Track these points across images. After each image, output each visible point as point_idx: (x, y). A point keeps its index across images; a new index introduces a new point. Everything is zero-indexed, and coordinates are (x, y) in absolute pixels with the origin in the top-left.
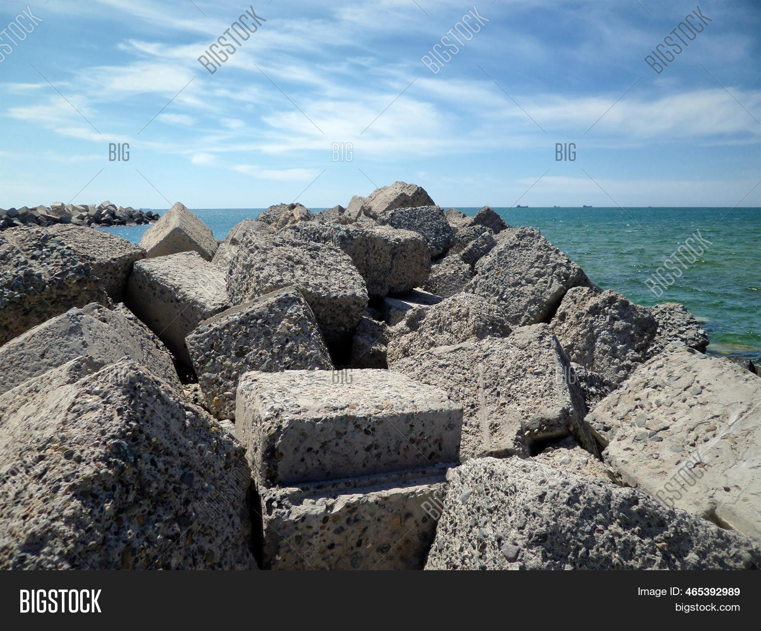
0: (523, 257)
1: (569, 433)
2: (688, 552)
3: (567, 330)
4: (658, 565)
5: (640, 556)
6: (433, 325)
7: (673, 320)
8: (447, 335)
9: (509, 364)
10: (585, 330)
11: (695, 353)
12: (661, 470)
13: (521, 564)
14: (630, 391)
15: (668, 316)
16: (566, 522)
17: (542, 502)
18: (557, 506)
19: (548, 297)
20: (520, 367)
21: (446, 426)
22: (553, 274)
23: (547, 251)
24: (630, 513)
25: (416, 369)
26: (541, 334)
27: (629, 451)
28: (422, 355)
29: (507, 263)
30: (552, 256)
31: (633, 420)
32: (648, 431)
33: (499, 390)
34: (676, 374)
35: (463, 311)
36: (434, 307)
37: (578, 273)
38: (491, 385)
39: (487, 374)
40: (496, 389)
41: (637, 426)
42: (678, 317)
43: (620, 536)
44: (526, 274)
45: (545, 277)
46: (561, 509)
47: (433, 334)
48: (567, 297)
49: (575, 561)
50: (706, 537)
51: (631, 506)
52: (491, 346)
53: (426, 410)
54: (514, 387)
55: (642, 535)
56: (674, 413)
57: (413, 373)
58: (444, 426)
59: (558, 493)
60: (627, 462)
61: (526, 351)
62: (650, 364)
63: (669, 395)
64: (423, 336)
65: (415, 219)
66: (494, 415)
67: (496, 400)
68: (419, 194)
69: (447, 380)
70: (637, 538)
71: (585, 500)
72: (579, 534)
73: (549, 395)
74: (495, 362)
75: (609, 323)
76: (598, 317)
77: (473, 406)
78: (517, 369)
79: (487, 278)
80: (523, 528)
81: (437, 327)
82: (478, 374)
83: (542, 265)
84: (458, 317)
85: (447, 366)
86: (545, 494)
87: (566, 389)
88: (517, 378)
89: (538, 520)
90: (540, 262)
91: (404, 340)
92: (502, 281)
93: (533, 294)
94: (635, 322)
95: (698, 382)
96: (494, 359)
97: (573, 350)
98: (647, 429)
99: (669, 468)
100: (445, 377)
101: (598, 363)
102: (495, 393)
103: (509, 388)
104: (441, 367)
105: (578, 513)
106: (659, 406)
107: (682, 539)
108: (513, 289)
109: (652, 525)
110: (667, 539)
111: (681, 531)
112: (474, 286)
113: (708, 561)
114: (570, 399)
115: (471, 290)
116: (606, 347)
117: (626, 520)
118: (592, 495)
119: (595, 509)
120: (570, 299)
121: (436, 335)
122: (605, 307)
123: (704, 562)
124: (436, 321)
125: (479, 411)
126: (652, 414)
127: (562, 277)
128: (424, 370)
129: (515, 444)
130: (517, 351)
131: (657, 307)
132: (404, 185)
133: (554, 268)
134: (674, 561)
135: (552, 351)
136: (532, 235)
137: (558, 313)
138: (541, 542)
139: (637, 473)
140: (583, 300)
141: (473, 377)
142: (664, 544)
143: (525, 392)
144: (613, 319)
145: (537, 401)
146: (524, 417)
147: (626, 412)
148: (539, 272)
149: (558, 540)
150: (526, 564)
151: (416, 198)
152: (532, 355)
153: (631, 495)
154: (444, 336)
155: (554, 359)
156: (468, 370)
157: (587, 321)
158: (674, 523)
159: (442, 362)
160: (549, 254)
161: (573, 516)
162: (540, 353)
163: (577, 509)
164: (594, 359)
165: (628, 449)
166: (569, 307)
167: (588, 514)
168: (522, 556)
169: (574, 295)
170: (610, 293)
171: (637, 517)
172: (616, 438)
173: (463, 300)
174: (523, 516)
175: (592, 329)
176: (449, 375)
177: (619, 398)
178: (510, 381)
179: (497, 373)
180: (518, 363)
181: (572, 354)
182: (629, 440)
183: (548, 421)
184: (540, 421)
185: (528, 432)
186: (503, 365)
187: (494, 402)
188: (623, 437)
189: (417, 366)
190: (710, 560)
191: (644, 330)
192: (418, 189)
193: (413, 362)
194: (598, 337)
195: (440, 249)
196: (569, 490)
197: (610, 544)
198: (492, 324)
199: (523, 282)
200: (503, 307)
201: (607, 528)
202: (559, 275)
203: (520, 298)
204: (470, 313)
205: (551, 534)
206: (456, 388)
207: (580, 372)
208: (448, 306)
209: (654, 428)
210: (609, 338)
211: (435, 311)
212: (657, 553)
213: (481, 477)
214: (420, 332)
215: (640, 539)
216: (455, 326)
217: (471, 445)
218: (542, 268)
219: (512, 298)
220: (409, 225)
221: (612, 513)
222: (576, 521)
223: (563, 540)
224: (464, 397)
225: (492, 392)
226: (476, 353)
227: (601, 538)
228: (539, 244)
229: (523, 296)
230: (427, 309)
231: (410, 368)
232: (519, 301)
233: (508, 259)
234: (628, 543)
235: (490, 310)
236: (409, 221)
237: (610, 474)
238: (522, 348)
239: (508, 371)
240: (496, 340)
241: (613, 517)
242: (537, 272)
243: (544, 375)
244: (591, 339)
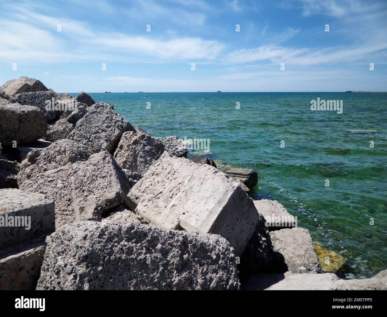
0: (99, 118)
1: (121, 204)
2: (157, 244)
3: (124, 153)
4: (144, 254)
5: (135, 252)
6: (45, 159)
7: (173, 143)
8: (54, 164)
9: (88, 174)
10: (132, 153)
11: (172, 157)
12: (159, 212)
13: (74, 274)
14: (147, 178)
15: (170, 142)
16: (98, 246)
17: (85, 240)
18: (93, 240)
19: (114, 138)
20: (94, 175)
21: (44, 213)
22: (115, 126)
23: (111, 114)
24: (131, 234)
25: (34, 186)
26: (104, 156)
27: (146, 206)
28: (38, 177)
29: (91, 121)
30: (114, 116)
31: (148, 192)
32: (154, 195)
33: (84, 189)
34: (165, 167)
35: (63, 149)
36: (45, 149)
37: (127, 124)
38: (79, 187)
39: (76, 181)
40: (82, 189)
41: (150, 194)
42: (175, 142)
43: (126, 246)
44: (101, 127)
45: (111, 128)
46: (95, 241)
47: (46, 164)
48: (123, 137)
49: (104, 264)
50: (165, 236)
51: (131, 231)
52: (78, 166)
53: (29, 207)
54: (91, 186)
55: (136, 243)
56: (164, 185)
57: (32, 188)
58: (43, 214)
59: (94, 233)
60: (145, 212)
61: (97, 166)
62: (155, 164)
63: (162, 177)
64: (40, 166)
65: (36, 99)
66: (82, 203)
67: (82, 194)
68: (37, 84)
69: (53, 189)
70: (134, 245)
71: (108, 233)
72: (105, 250)
73: (110, 187)
74: (81, 175)
75: (142, 148)
76: (137, 146)
77: (69, 200)
78: (93, 176)
79: (80, 130)
80: (75, 256)
81: (47, 160)
82: (72, 183)
83: (109, 122)
84: (59, 153)
85: (53, 181)
86: (87, 235)
87: (118, 182)
88: (93, 181)
89: (83, 249)
90: (108, 120)
91: (28, 170)
92: (89, 131)
93: (106, 137)
94: (155, 146)
95: (173, 169)
96: (80, 173)
97: (127, 163)
98: (154, 194)
99: (162, 210)
100: (52, 187)
101: (139, 168)
102: (82, 191)
103: (89, 187)
104: (49, 182)
105: (104, 240)
106: (158, 183)
107: (155, 239)
108: (95, 135)
109: (141, 236)
110: (148, 241)
111: (154, 236)
112: (73, 135)
113: (166, 246)
114: (120, 187)
115: (71, 138)
116: (142, 160)
117: (129, 237)
118: (111, 230)
119: (113, 236)
120: (124, 138)
121: (47, 164)
122: (140, 140)
123: (164, 247)
124: (46, 156)
125: (73, 202)
126: (156, 187)
127: (120, 127)
128: (39, 185)
129: (93, 215)
130: (92, 167)
131: (166, 138)
132: (27, 79)
133: (115, 123)
134: (152, 250)
135: (110, 164)
136: (103, 106)
137: (119, 146)
138: (85, 260)
139: (149, 215)
140: (130, 138)
141: (69, 184)
142: (147, 244)
143: (97, 187)
144: (144, 146)
145: (103, 191)
146: (97, 200)
147: (145, 188)
148: (108, 125)
149: (94, 256)
150: (77, 273)
151: (35, 87)
152: (100, 168)
153: (131, 226)
154: (52, 164)
155: (112, 168)
156: (65, 181)
157: (132, 148)
158: (151, 233)
159: (49, 179)
160: (112, 116)
161: (102, 242)
162: (104, 166)
163: (104, 239)
164: (137, 166)
165: (146, 205)
166: (124, 142)
167: (110, 240)
168: (75, 270)
169: (126, 136)
170: (142, 133)
171: (134, 235)
172: (141, 201)
173: (62, 143)
174: (75, 250)
175: (135, 152)
176: (55, 185)
177: (142, 183)
178: (89, 183)
179: (82, 180)
180: (93, 173)
181: (127, 165)
182: (146, 201)
183: (110, 200)
184: (106, 201)
185: (100, 208)
186: (85, 175)
187: (82, 196)
188: (144, 200)
189: (35, 183)
190: (167, 245)
191: (159, 149)
192: (37, 81)
193: (31, 182)
194: (138, 155)
195: (53, 116)
196: (100, 230)
197: (121, 251)
198: (80, 154)
199: (100, 131)
200: (90, 145)
201: (119, 244)
202: (118, 126)
203: (99, 140)
204: (67, 150)
205: (90, 254)
206: (59, 192)
207: (129, 173)
208: (53, 147)
209: (156, 193)
210: (143, 155)
211: (45, 151)
212: (144, 249)
213: (60, 236)
214: (37, 164)
215: (135, 244)
216: (58, 158)
217: (69, 221)
218: (109, 123)
219: (95, 140)
220: (32, 102)
221: (122, 236)
222: (103, 245)
223: (97, 256)
224: (64, 196)
225: (80, 190)
226: (70, 171)
227: (116, 249)
228: (107, 111)
229: (101, 139)
230: (41, 150)
231: (31, 185)
232: (99, 141)
233: (91, 120)
234: (129, 248)
235: (78, 147)
236: (31, 100)
237: (139, 219)
238: (94, 165)
239: (88, 178)
240: (80, 163)
241: (123, 238)
242: (107, 125)
243: (107, 177)
244: (135, 156)
